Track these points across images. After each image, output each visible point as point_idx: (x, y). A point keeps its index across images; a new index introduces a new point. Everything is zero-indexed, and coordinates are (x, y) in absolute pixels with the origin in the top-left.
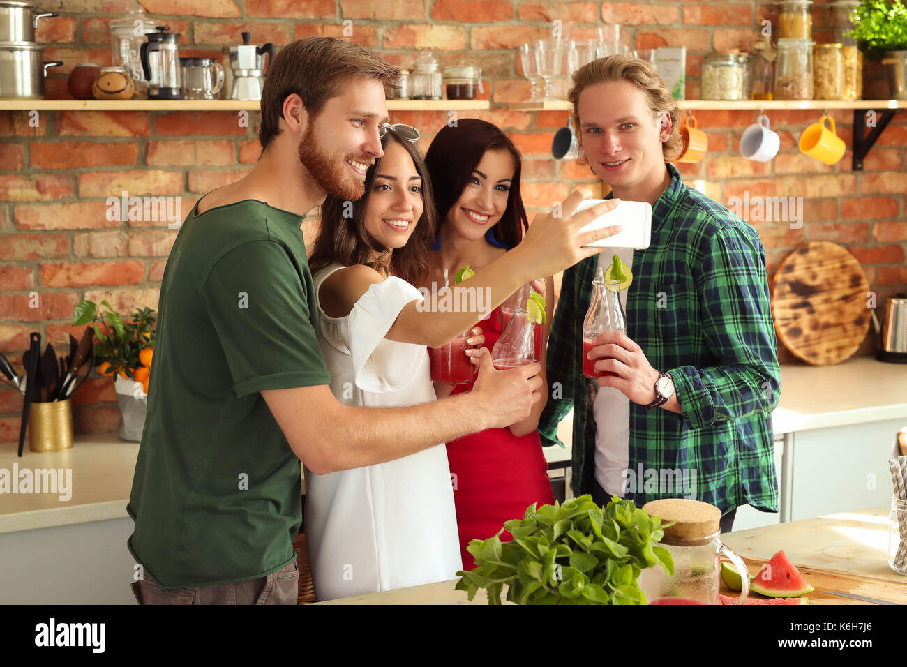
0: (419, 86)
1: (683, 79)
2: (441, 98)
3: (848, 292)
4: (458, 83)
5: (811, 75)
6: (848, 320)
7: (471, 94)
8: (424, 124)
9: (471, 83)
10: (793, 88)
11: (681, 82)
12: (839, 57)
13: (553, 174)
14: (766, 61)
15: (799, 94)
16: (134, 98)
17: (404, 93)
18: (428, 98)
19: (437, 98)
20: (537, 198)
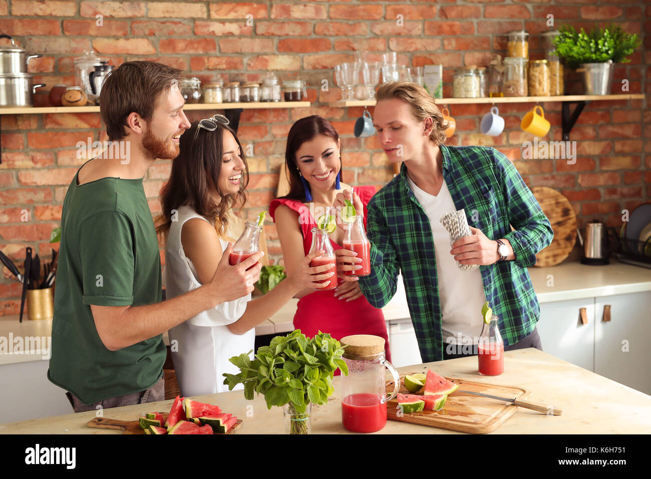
0: (266, 93)
1: (441, 85)
2: (280, 101)
3: (561, 219)
4: (291, 91)
5: (526, 81)
6: (561, 237)
7: (299, 98)
8: (274, 117)
9: (299, 91)
10: (513, 89)
11: (440, 87)
12: (545, 68)
13: (359, 146)
14: (499, 72)
15: (517, 92)
16: (88, 104)
17: (256, 99)
18: (272, 101)
19: (277, 101)
20: (349, 162)
